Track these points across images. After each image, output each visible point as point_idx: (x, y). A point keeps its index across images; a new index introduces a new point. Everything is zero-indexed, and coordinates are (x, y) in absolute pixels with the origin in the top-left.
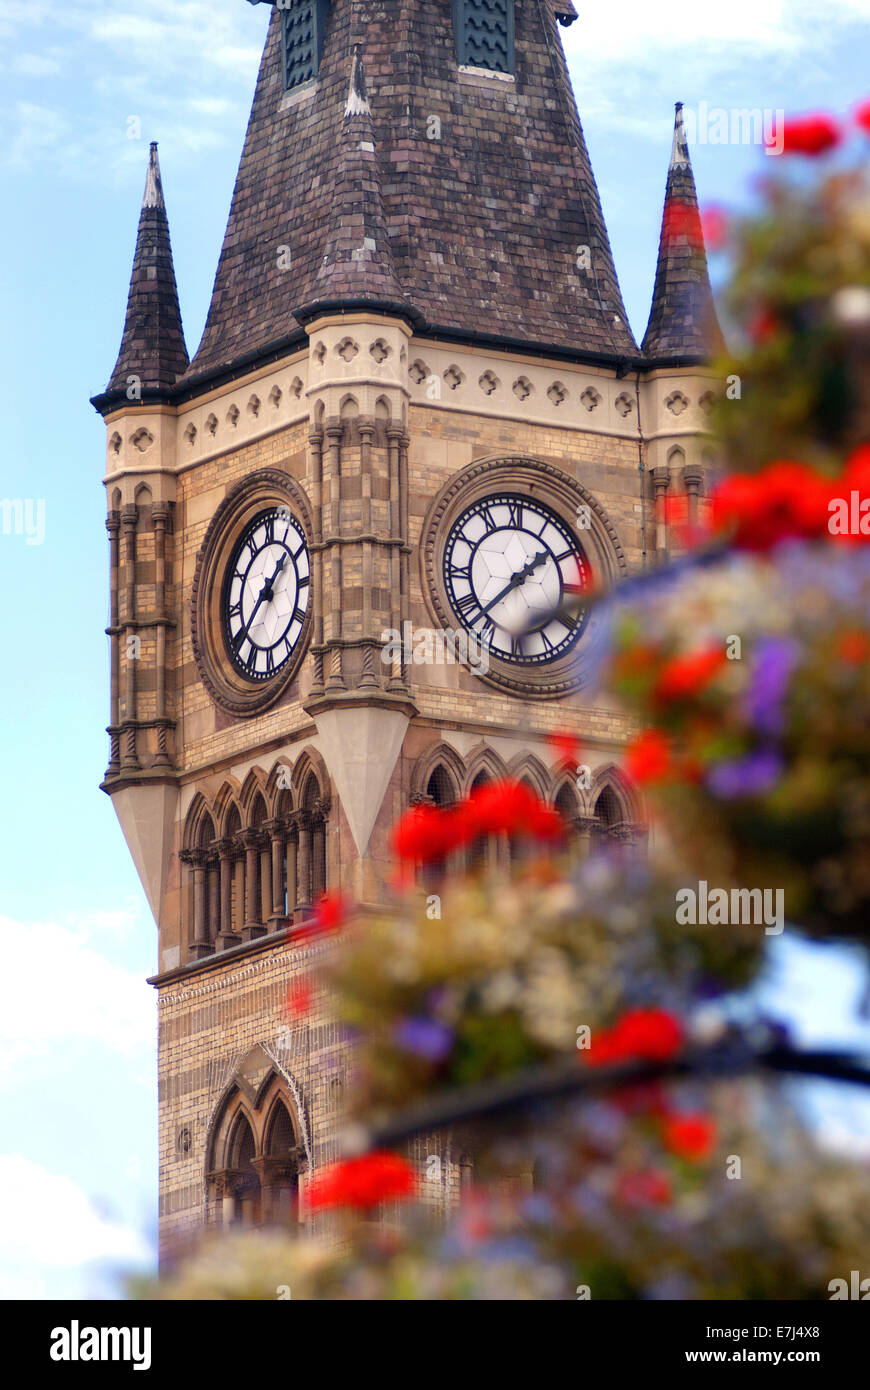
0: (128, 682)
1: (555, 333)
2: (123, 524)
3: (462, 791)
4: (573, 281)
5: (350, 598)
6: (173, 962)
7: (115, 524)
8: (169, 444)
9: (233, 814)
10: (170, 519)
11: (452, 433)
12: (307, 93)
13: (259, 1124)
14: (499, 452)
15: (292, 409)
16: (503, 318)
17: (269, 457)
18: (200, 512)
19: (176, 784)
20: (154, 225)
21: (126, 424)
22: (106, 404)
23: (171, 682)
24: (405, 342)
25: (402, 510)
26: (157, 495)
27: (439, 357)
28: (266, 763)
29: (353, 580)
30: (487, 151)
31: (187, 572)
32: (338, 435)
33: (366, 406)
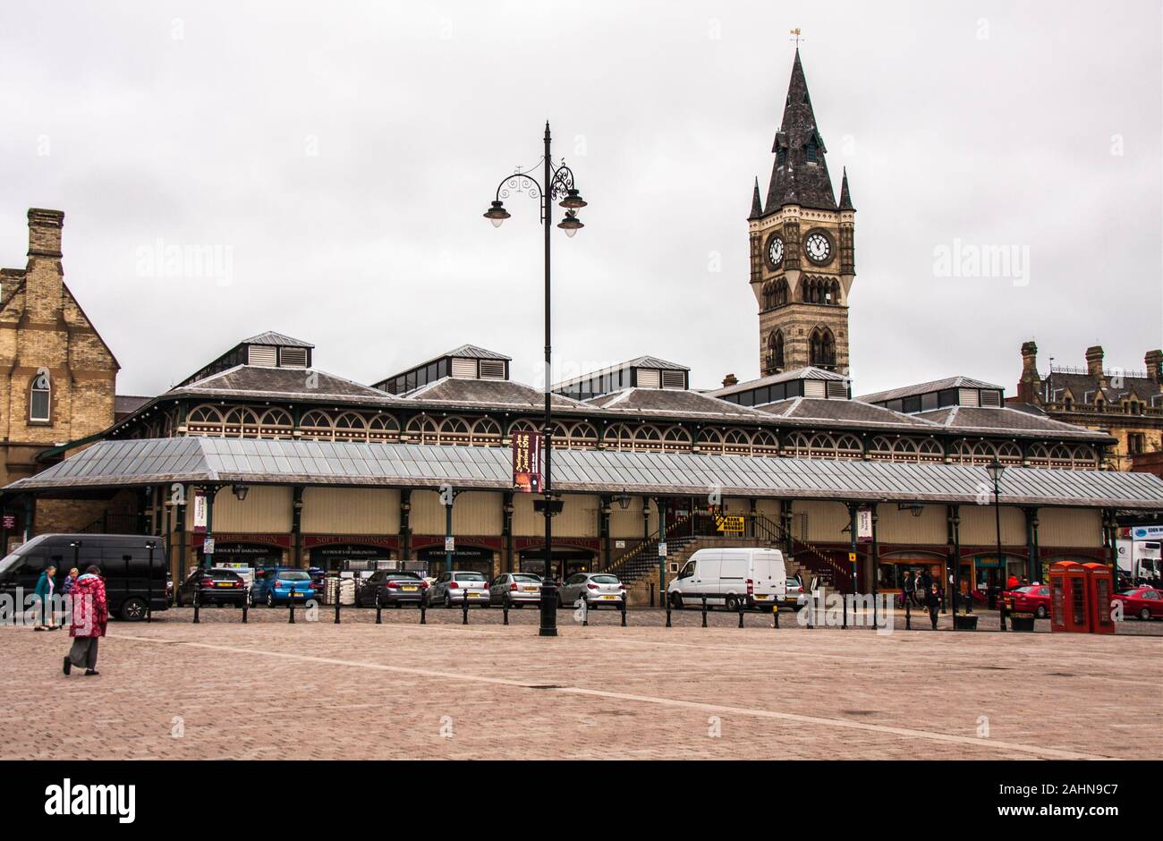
0: (753, 266)
1: (823, 206)
2: (752, 240)
3: (809, 283)
4: (827, 198)
5: (791, 252)
6: (762, 311)
7: (751, 239)
8: (760, 226)
9: (771, 287)
10: (760, 239)
11: (807, 224)
12: (782, 167)
13: (776, 338)
14: (814, 226)
15: (780, 221)
16: (815, 204)
17: (777, 228)
18: (765, 237)
19: (762, 282)
20: (757, 190)
21: (753, 223)
22: (749, 220)
23: (761, 265)
25: (798, 237)
26: (758, 235)
27: (804, 212)
28: (777, 279)
29: (791, 249)
30: (812, 176)
31: (763, 247)
32: (788, 225)
33: (793, 220)
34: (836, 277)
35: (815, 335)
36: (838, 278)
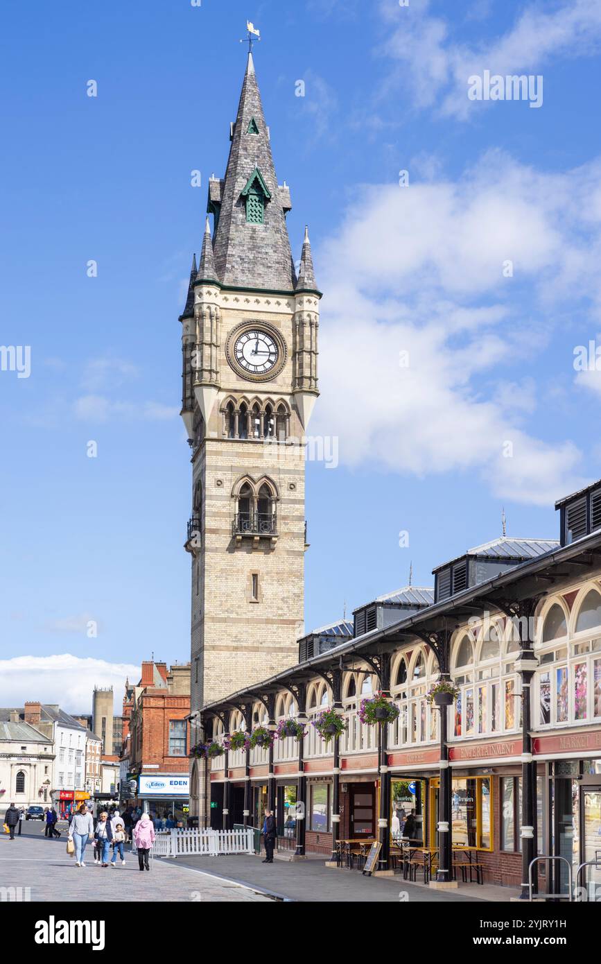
24: (218, 292)
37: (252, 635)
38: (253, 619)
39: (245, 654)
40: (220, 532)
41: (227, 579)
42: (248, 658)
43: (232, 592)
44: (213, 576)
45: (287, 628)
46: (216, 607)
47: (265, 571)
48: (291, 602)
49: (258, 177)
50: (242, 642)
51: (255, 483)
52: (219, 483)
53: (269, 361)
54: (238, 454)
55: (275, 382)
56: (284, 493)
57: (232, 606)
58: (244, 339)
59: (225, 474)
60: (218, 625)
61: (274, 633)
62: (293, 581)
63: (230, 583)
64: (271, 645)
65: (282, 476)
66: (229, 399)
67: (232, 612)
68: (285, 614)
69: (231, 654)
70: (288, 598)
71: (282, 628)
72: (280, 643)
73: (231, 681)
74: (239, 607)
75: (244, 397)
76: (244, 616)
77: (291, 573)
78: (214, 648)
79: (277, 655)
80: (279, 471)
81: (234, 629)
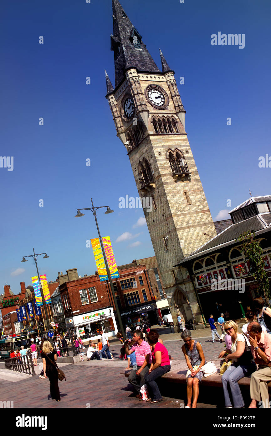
34: (174, 115)
35: (170, 154)
36: (175, 116)
37: (193, 220)
38: (191, 212)
39: (193, 229)
40: (167, 175)
41: (175, 196)
42: (195, 231)
43: (180, 202)
44: (170, 196)
45: (205, 214)
46: (175, 209)
47: (188, 190)
48: (202, 202)
49: (135, 30)
50: (190, 224)
51: (174, 152)
52: (160, 154)
53: (162, 101)
54: (164, 140)
55: (168, 109)
56: (185, 155)
57: (181, 208)
58: (150, 93)
59: (161, 149)
60: (179, 218)
61: (201, 217)
62: (200, 193)
63: (177, 198)
64: (201, 223)
65: (182, 148)
66: (153, 117)
67: (182, 211)
68: (202, 208)
69: (187, 230)
70: (201, 201)
71: (203, 215)
72: (204, 221)
73: (191, 243)
74: (184, 208)
75: (159, 116)
76: (187, 212)
77: (198, 189)
78: (180, 229)
79: (205, 227)
80: (181, 146)
81: (185, 219)
